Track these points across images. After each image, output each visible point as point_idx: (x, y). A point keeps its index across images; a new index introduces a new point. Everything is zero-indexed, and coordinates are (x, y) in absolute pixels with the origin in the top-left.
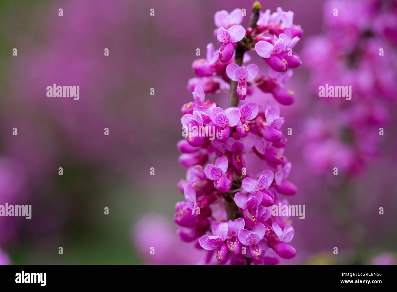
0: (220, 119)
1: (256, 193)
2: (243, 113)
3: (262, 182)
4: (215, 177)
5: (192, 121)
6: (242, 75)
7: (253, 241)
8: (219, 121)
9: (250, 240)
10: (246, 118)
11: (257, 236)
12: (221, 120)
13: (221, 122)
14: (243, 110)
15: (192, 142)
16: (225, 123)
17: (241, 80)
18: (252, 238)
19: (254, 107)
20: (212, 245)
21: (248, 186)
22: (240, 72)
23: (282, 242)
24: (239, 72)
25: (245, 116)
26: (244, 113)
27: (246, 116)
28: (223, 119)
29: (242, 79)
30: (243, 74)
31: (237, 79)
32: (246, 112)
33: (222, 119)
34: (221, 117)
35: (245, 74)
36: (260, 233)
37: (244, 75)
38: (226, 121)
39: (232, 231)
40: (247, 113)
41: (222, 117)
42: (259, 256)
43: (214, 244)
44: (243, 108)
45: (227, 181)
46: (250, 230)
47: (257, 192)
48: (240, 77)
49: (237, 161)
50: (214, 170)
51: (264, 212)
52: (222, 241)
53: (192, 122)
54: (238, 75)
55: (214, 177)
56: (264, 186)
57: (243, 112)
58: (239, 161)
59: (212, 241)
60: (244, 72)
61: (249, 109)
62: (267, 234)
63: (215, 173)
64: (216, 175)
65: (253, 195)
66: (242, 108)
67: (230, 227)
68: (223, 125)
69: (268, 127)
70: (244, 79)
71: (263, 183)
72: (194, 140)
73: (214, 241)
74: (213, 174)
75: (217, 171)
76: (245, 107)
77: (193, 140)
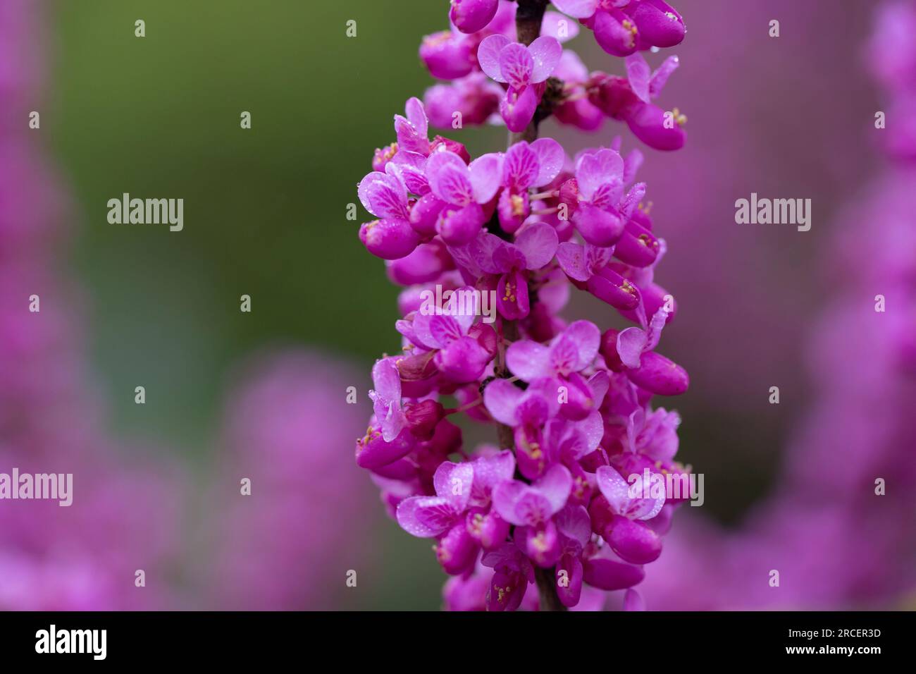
0: (452, 183)
1: (546, 385)
2: (517, 168)
3: (566, 354)
4: (442, 342)
5: (382, 190)
6: (519, 65)
7: (537, 515)
8: (450, 187)
9: (526, 511)
10: (527, 181)
11: (544, 500)
12: (455, 186)
13: (454, 192)
14: (516, 160)
15: (375, 245)
16: (465, 194)
17: (519, 80)
18: (534, 506)
19: (553, 152)
20: (429, 523)
21: (523, 363)
22: (512, 57)
23: (624, 519)
24: (510, 59)
25: (523, 175)
26: (520, 167)
27: (527, 176)
28: (459, 182)
29: (521, 76)
30: (521, 61)
31: (504, 77)
32: (525, 166)
33: (456, 183)
34: (453, 179)
35: (526, 64)
36: (555, 494)
37: (524, 67)
38: (467, 188)
39: (483, 486)
40: (527, 167)
41: (456, 178)
42: (545, 554)
43: (436, 520)
44: (516, 152)
45: (473, 351)
46: (529, 482)
47: (549, 380)
48: (514, 72)
49: (505, 299)
50: (440, 322)
51: (567, 436)
52: (454, 514)
53: (385, 193)
54: (509, 65)
55: (438, 341)
56: (572, 365)
57: (517, 165)
58: (512, 297)
59: (431, 513)
60: (524, 59)
61: (532, 158)
62: (576, 495)
63: (442, 330)
64: (447, 335)
65: (537, 387)
66: (513, 154)
67: (479, 474)
68: (462, 201)
69: (587, 204)
70: (526, 77)
71: (568, 357)
72: (380, 241)
73: (435, 513)
74: (437, 333)
75: (448, 324)
76: (522, 151)
77: (377, 240)
